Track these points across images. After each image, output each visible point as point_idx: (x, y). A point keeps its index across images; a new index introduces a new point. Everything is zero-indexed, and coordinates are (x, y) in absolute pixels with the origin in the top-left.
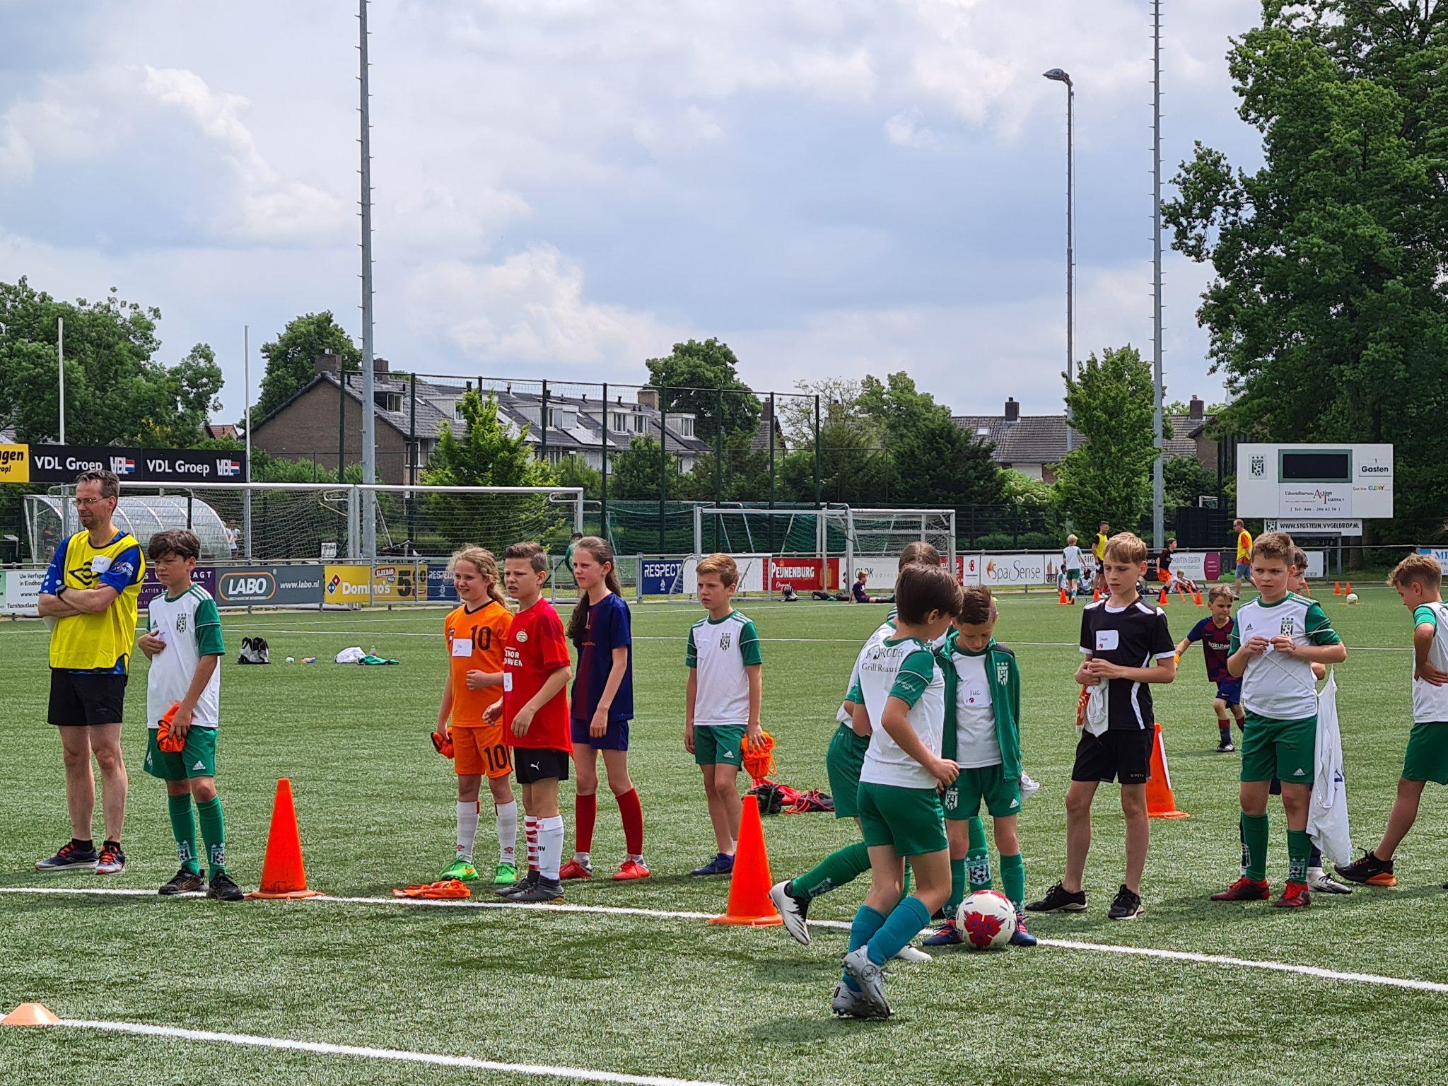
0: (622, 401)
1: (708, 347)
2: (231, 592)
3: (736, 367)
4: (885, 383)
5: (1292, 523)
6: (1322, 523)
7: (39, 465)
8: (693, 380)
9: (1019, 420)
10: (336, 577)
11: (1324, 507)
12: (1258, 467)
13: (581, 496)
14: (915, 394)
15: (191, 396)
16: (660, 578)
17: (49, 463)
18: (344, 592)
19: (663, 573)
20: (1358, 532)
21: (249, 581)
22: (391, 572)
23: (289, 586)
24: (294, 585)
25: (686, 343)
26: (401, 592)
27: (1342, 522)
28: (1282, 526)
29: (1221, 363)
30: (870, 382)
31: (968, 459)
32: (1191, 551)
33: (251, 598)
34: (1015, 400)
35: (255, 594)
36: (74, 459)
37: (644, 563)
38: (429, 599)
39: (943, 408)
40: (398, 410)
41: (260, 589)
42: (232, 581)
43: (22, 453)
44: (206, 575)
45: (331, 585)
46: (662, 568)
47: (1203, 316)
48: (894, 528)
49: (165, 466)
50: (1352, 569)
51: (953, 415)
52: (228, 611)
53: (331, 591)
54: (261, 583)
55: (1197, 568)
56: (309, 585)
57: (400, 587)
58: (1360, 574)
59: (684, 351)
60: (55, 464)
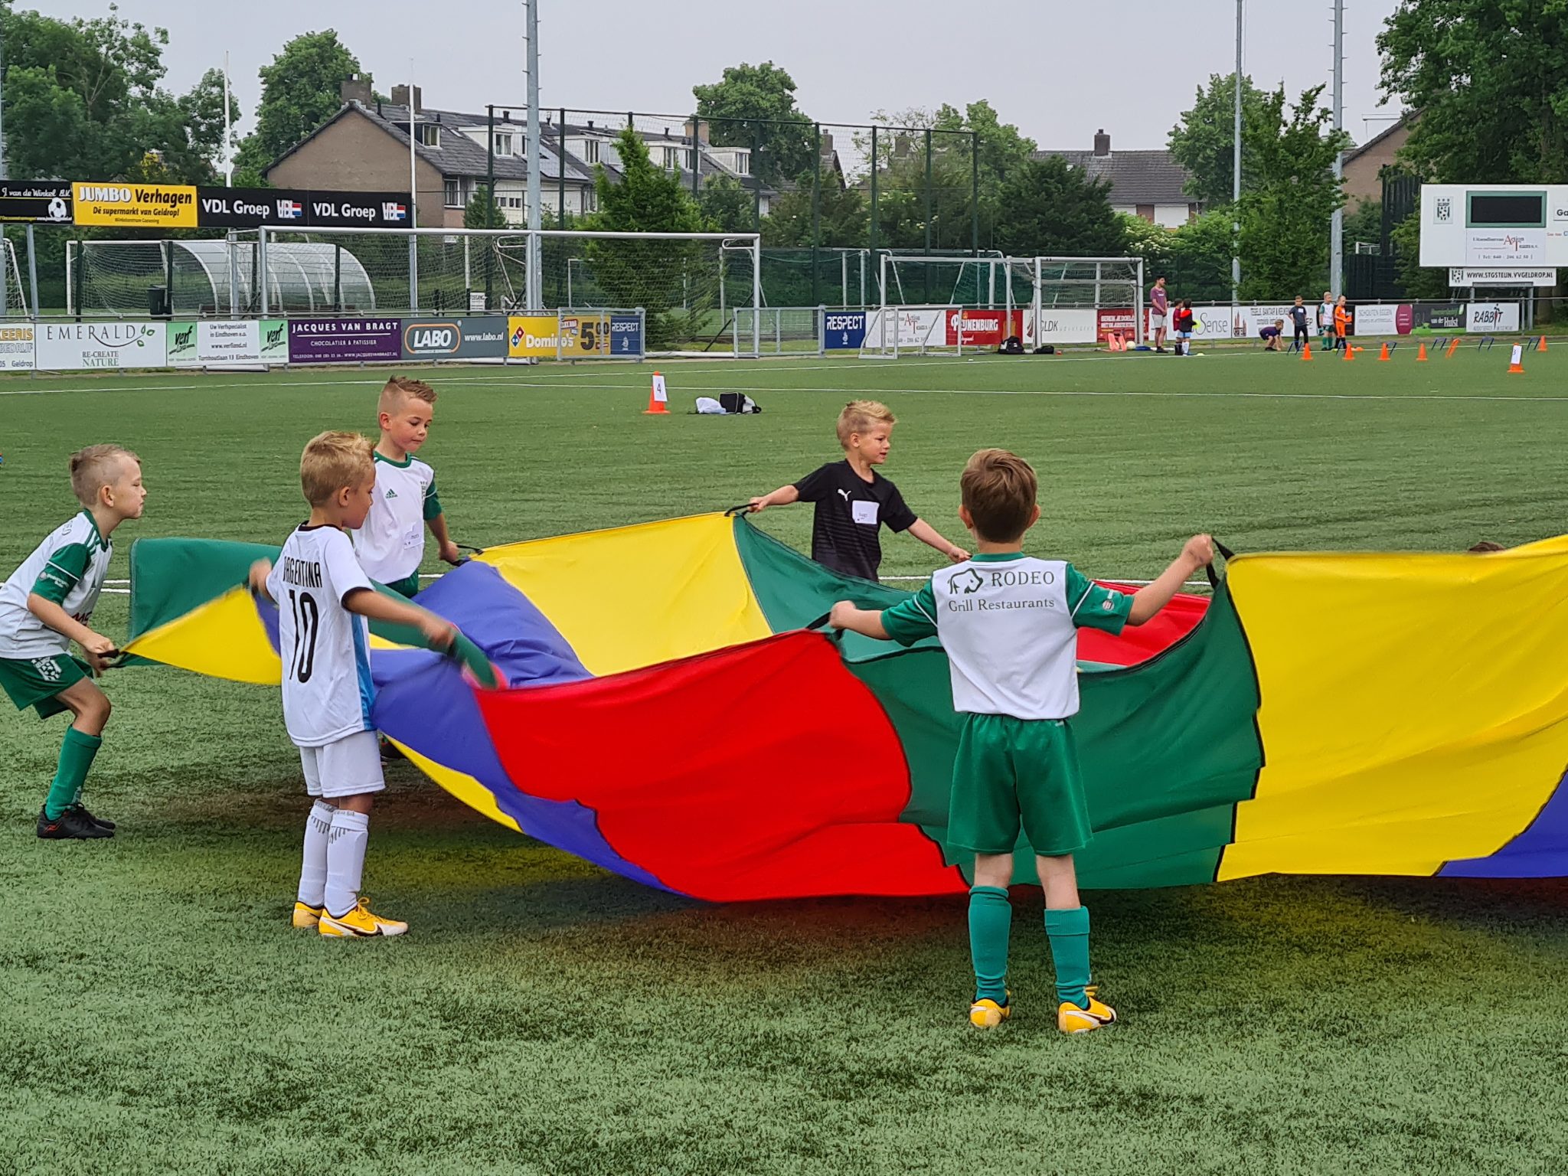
0: (670, 133)
1: (763, 72)
2: (416, 345)
3: (794, 94)
4: (963, 113)
5: (1480, 271)
6: (1512, 271)
7: (207, 209)
8: (745, 109)
9: (1110, 154)
10: (520, 329)
11: (1516, 254)
12: (1443, 210)
13: (757, 243)
14: (996, 126)
15: (203, 128)
16: (842, 331)
17: (217, 206)
18: (529, 345)
19: (846, 326)
20: (1552, 282)
21: (435, 332)
22: (573, 324)
23: (473, 338)
24: (479, 338)
25: (738, 68)
26: (583, 344)
27: (1534, 271)
28: (1469, 275)
29: (1393, 93)
30: (947, 113)
31: (1081, 199)
32: (1382, 303)
33: (437, 351)
34: (1105, 133)
35: (441, 347)
36: (241, 202)
37: (827, 315)
38: (612, 353)
39: (1028, 141)
40: (434, 143)
41: (445, 341)
42: (417, 333)
43: (190, 196)
44: (392, 326)
45: (515, 337)
46: (844, 321)
47: (1383, 42)
48: (1066, 277)
49: (331, 211)
50: (1542, 323)
51: (1039, 149)
52: (415, 364)
53: (515, 344)
54: (446, 335)
55: (1389, 321)
56: (492, 338)
57: (583, 340)
58: (1550, 328)
59: (736, 76)
60: (222, 207)
